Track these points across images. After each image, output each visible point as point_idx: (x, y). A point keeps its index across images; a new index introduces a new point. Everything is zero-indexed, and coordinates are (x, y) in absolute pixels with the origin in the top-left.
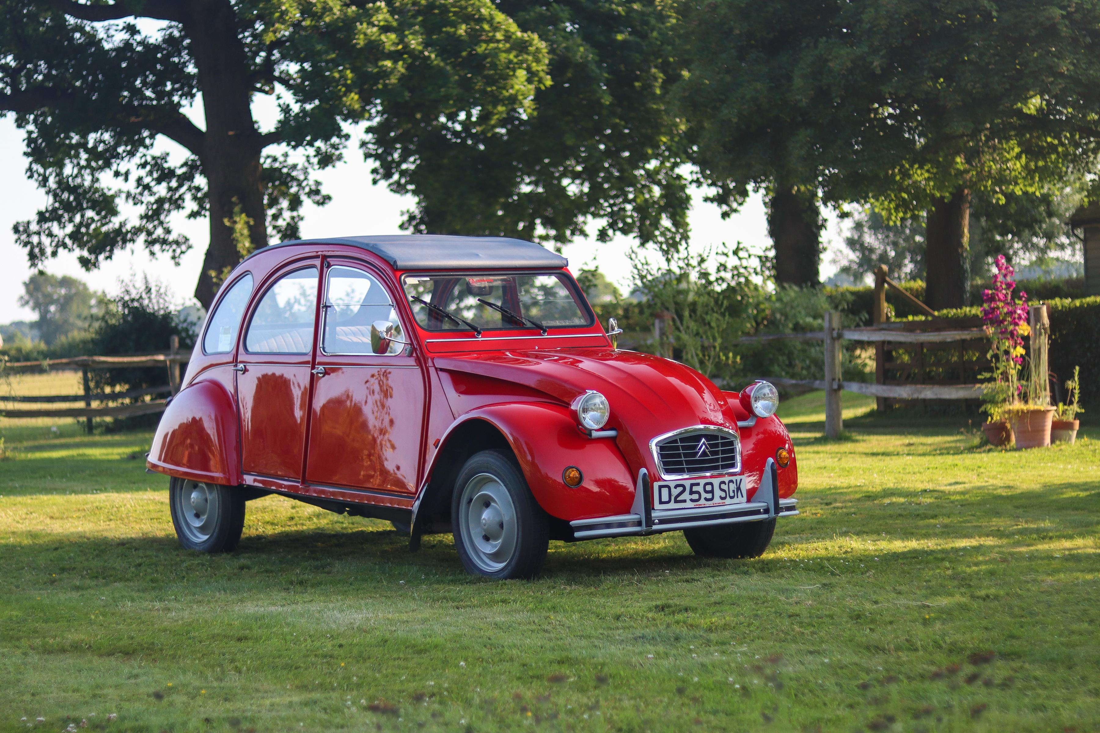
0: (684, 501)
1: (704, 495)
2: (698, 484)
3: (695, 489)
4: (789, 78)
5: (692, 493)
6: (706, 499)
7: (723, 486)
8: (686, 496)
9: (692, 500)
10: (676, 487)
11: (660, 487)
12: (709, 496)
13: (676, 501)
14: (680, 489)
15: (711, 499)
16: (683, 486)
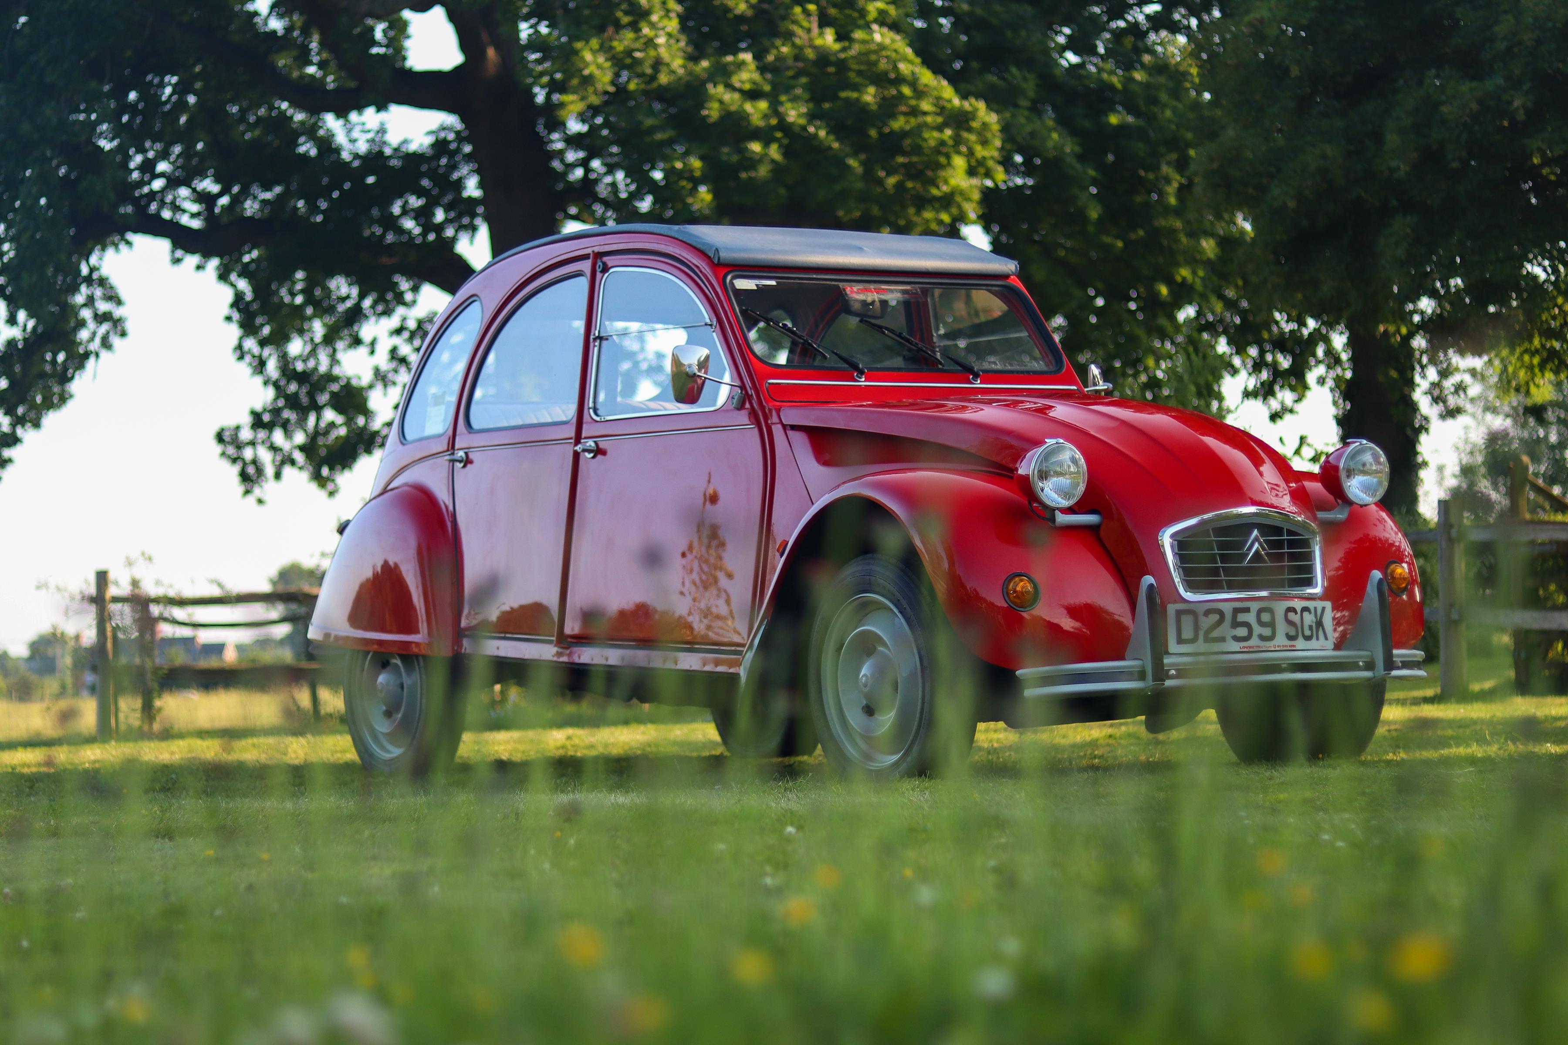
0: (1222, 639)
1: (1257, 630)
2: (1247, 610)
3: (1241, 617)
4: (1378, 138)
5: (1236, 624)
6: (1262, 638)
7: (1291, 616)
8: (1225, 630)
9: (1237, 639)
10: (1207, 613)
11: (1179, 613)
12: (1267, 632)
13: (1207, 640)
14: (1215, 617)
15: (1271, 638)
16: (1221, 613)
